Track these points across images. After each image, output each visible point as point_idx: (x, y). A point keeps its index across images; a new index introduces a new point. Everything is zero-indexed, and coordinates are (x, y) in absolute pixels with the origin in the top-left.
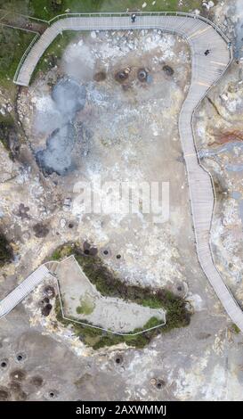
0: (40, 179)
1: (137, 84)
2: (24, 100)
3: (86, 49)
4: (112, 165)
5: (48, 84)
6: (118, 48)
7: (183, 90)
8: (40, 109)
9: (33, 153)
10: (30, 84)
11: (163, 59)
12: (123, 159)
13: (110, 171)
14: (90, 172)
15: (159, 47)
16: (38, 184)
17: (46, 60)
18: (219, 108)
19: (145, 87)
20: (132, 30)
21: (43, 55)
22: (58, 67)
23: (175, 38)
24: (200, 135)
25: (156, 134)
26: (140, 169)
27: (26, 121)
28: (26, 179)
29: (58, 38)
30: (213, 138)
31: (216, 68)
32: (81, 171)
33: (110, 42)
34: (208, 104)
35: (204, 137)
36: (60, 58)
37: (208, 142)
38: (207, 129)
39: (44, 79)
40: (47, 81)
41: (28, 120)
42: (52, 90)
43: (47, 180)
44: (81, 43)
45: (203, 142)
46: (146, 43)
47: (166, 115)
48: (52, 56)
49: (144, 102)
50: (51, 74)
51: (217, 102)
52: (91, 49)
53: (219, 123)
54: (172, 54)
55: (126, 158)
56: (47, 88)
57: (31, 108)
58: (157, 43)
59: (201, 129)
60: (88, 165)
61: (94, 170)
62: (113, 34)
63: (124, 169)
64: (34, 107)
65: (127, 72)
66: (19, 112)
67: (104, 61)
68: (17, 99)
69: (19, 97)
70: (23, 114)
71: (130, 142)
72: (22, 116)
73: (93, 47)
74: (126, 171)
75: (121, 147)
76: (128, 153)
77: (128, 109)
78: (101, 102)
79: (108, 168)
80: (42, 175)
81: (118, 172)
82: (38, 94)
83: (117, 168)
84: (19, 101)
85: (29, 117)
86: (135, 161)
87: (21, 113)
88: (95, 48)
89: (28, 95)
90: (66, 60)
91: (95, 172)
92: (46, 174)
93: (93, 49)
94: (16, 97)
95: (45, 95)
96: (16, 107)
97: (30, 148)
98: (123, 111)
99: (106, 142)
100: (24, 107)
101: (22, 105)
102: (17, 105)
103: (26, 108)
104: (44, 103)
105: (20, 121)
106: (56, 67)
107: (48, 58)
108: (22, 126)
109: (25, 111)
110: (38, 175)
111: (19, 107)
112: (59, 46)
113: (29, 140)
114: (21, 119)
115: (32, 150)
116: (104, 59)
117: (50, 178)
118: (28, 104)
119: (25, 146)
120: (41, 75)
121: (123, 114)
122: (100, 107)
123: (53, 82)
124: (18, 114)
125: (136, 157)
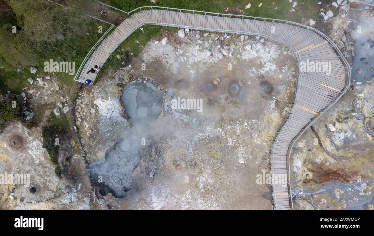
0: (91, 200)
1: (227, 98)
2: (86, 100)
3: (170, 48)
4: (182, 193)
5: (118, 85)
6: (209, 53)
7: (281, 113)
8: (104, 114)
9: (87, 167)
11: (262, 72)
12: (197, 186)
13: (179, 199)
14: (155, 199)
15: (259, 58)
17: (118, 57)
18: (323, 138)
19: (235, 103)
20: (229, 34)
21: (116, 50)
22: (133, 67)
23: (281, 49)
24: (295, 170)
25: (241, 161)
26: (216, 200)
27: (83, 127)
28: (73, 199)
29: (137, 33)
30: (311, 175)
31: (326, 93)
32: (143, 195)
33: (200, 45)
34: (310, 133)
35: (300, 172)
36: (136, 55)
37: (303, 178)
38: (304, 163)
39: (114, 78)
40: (117, 81)
41: (87, 125)
42: (122, 91)
43: (100, 202)
44: (164, 41)
45: (298, 179)
46: (244, 50)
47: (257, 140)
48: (127, 52)
49: (232, 121)
50: (123, 74)
51: (321, 132)
52: (176, 50)
53: (320, 158)
54: (274, 67)
55: (201, 186)
56: (115, 89)
57: (93, 111)
58: (257, 52)
59: (298, 163)
61: (159, 196)
62: (206, 35)
63: (196, 199)
64: (97, 111)
65: (215, 83)
66: (77, 114)
67: (189, 66)
68: (77, 98)
69: (80, 96)
70: (81, 117)
71: (208, 167)
72: (79, 119)
73: (179, 47)
74: (199, 202)
75: (197, 171)
76: (204, 180)
77: (211, 128)
78: (180, 115)
79: (176, 196)
80: (95, 196)
81: (188, 201)
82: (104, 95)
83: (188, 196)
84: (78, 101)
85: (88, 122)
86: (211, 191)
87: (79, 116)
88: (181, 50)
89: (91, 95)
90: (143, 59)
91: (160, 199)
92: (100, 195)
93: (179, 50)
94: (76, 96)
95: (112, 97)
96: (74, 108)
97: (85, 160)
98: (205, 129)
99: (178, 163)
100: (85, 108)
101: (83, 106)
102: (76, 106)
103: (86, 110)
104: (110, 107)
105: (76, 126)
106: (130, 66)
107: (122, 54)
108: (78, 132)
109: (84, 114)
110: (89, 195)
111: (78, 109)
112: (137, 42)
113: (85, 150)
114: (78, 123)
115: (87, 162)
116: (190, 63)
117: (103, 200)
118: (90, 106)
119: (79, 156)
120: (110, 73)
121: (204, 132)
122: (178, 120)
123: (124, 83)
124: (76, 116)
125: (213, 186)
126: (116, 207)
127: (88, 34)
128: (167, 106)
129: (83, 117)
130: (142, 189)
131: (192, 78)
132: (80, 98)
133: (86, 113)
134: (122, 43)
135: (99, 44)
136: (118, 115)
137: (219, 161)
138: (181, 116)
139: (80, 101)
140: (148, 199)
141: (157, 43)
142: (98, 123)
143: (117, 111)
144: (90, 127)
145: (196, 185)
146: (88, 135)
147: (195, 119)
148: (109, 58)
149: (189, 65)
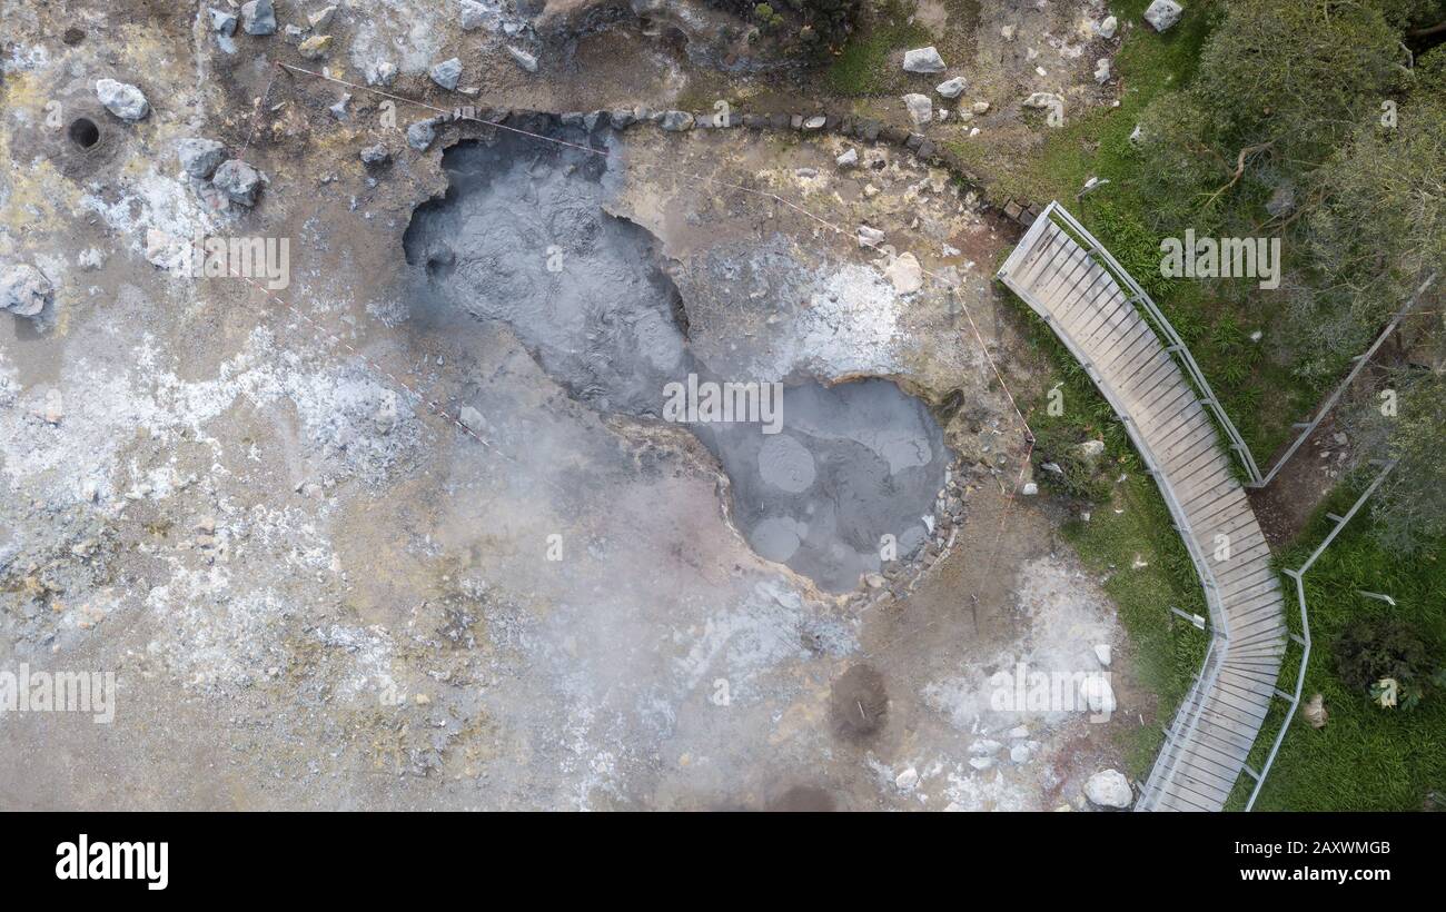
0: (442, 92)
2: (931, 216)
4: (340, 534)
5: (956, 397)
8: (835, 283)
9: (605, 120)
10: (1007, 300)
12: (347, 612)
13: (313, 511)
14: (351, 393)
17: (1093, 447)
21: (1131, 446)
22: (1024, 501)
26: (249, 685)
27: (809, 164)
32: (385, 346)
36: (1073, 529)
39: (993, 386)
40: (978, 395)
41: (812, 181)
43: (419, 128)
48: (1103, 499)
50: (1005, 433)
52: (1039, 731)
55: (345, 636)
56: (940, 373)
57: (870, 235)
60: (391, 404)
61: (362, 419)
63: (286, 589)
64: (866, 254)
66: (881, 152)
67: (938, 769)
68: (957, 177)
69: (962, 194)
70: (860, 168)
71: (421, 698)
72: (849, 156)
73: (1047, 748)
74: (269, 600)
75: (419, 638)
76: (368, 658)
77: (606, 778)
78: (716, 646)
79: (333, 501)
80: (457, 115)
81: (288, 550)
82: (927, 311)
83: (313, 555)
84: (938, 180)
85: (823, 194)
86: (304, 676)
87: (867, 163)
88: (1032, 756)
89: (948, 250)
90: (1045, 560)
91: (340, 420)
92: (452, 137)
93: (1033, 744)
94: (970, 176)
95: (906, 348)
96: (915, 149)
97: (646, 120)
98: (609, 746)
99: (485, 561)
100: (895, 199)
101: (911, 193)
102: (920, 159)
103: (886, 203)
104: (862, 322)
105: (822, 131)
106: (1030, 488)
107: (1102, 467)
108: (789, 128)
109: (870, 189)
110: (470, 90)
111: (904, 167)
112: (1139, 563)
113: (695, 135)
114: (835, 143)
115: (630, 125)
116: (951, 777)
117: (424, 145)
118: (896, 227)
119: (672, 95)
120: (1024, 375)
121: (596, 736)
122: (692, 630)
123: (955, 426)
124: (870, 143)
125: (325, 692)
126: (367, 198)
127: (1256, 336)
128: (776, 601)
129: (856, 174)
130: (415, 349)
131: (875, 765)
132: (955, 192)
133: (868, 198)
134: (1157, 489)
135: (1186, 374)
136: (809, 351)
137: (433, 758)
138: (706, 650)
139: (939, 188)
140: (359, 361)
141: (1104, 652)
142: (801, 241)
143: (829, 353)
144: (797, 193)
145: (354, 612)
146: (762, 173)
147: (669, 713)
148: (1103, 398)
149: (945, 772)
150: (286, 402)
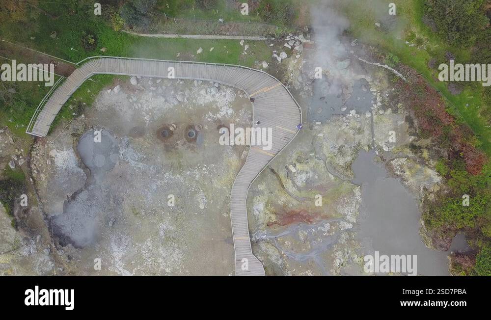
0: (51, 252)
1: (185, 143)
2: (41, 152)
3: (123, 96)
4: (143, 241)
5: (73, 135)
6: (163, 100)
7: (240, 157)
8: (60, 165)
9: (46, 219)
10: (49, 133)
11: (219, 116)
12: (157, 233)
13: (140, 247)
14: (115, 248)
15: (215, 102)
16: (47, 258)
17: (71, 107)
18: (284, 180)
19: (193, 149)
20: (181, 80)
21: (68, 101)
22: (86, 116)
23: (236, 92)
24: (256, 213)
25: (202, 207)
26: (178, 247)
27: (40, 178)
28: (32, 251)
29: (87, 83)
30: (274, 218)
31: (282, 134)
32: (104, 245)
33: (153, 91)
34: (270, 175)
35: (262, 215)
36: (89, 105)
37: (266, 221)
38: (266, 206)
39: (68, 129)
40: (71, 131)
41: (43, 177)
42: (78, 141)
43: (60, 253)
44: (116, 89)
45: (260, 221)
46: (199, 95)
47: (217, 185)
48: (80, 102)
49: (191, 167)
50: (77, 124)
51: (282, 174)
52: (129, 97)
53: (282, 200)
54: (230, 111)
55: (162, 233)
56: (69, 140)
57: (49, 162)
58: (213, 96)
59: (260, 206)
60: (114, 238)
61: (119, 245)
62: (158, 81)
63: (157, 247)
64: (53, 162)
65: (171, 129)
66: (33, 166)
67: (144, 113)
68: (31, 151)
69: (34, 148)
70: (37, 169)
71: (168, 214)
72: (35, 171)
73: (132, 94)
74: (160, 249)
75: (157, 219)
76: (165, 227)
77: (170, 174)
78: (136, 163)
79: (137, 244)
80: (54, 247)
81: (150, 249)
82: (59, 146)
83: (149, 244)
84: (33, 153)
85: (45, 174)
86: (173, 237)
87: (35, 168)
88: (134, 97)
89: (46, 147)
90: (96, 108)
91: (121, 248)
92: (59, 246)
93: (132, 97)
94: (30, 148)
95: (67, 148)
96: (30, 160)
97: (42, 212)
98: (163, 176)
99: (138, 212)
100: (40, 160)
101: (38, 157)
102: (31, 158)
103: (42, 161)
104: (65, 158)
105: (33, 178)
106: (83, 116)
107: (74, 104)
108: (34, 184)
109: (40, 165)
110: (49, 246)
111: (33, 160)
112: (89, 91)
113: (42, 201)
114: (34, 175)
115: (45, 214)
116: (144, 110)
117: (63, 251)
118: (46, 158)
119: (36, 208)
120: (64, 124)
121: (162, 179)
122: (135, 168)
123: (79, 133)
124: (31, 168)
125: (174, 233)
126: (77, 258)
127: (39, 86)
128: (122, 155)
129: (39, 169)
130: (102, 239)
131: (147, 125)
132: (35, 149)
133: (42, 165)
134: (74, 93)
135: (51, 95)
136: (74, 165)
137: (180, 208)
138: (137, 164)
139: (35, 153)
140: (109, 249)
141: (109, 91)
142: (55, 174)
143: (73, 162)
144: (46, 178)
145: (156, 232)
146: (45, 186)
147: (152, 167)
148: (61, 109)
149: (144, 111)
150: (121, 260)
